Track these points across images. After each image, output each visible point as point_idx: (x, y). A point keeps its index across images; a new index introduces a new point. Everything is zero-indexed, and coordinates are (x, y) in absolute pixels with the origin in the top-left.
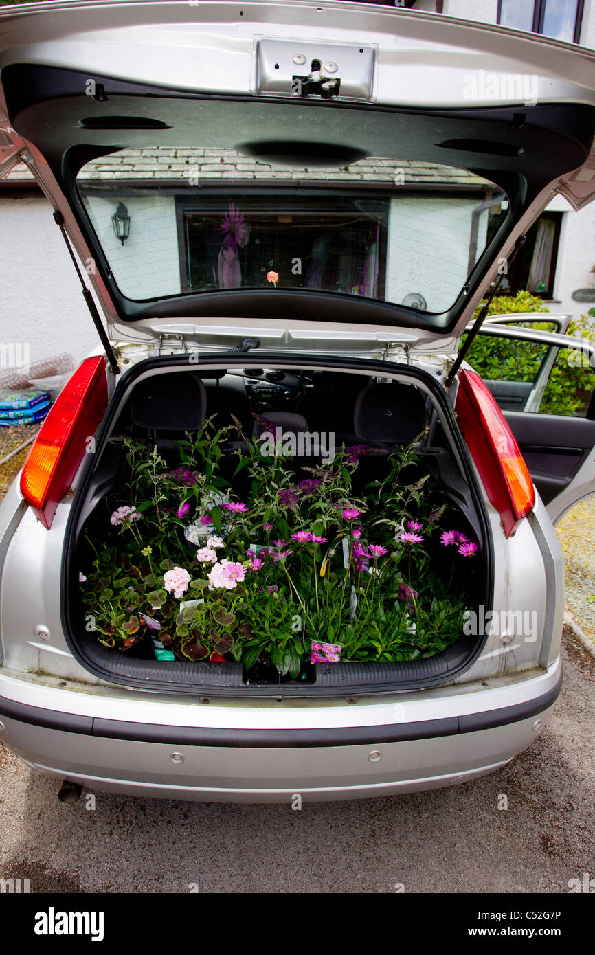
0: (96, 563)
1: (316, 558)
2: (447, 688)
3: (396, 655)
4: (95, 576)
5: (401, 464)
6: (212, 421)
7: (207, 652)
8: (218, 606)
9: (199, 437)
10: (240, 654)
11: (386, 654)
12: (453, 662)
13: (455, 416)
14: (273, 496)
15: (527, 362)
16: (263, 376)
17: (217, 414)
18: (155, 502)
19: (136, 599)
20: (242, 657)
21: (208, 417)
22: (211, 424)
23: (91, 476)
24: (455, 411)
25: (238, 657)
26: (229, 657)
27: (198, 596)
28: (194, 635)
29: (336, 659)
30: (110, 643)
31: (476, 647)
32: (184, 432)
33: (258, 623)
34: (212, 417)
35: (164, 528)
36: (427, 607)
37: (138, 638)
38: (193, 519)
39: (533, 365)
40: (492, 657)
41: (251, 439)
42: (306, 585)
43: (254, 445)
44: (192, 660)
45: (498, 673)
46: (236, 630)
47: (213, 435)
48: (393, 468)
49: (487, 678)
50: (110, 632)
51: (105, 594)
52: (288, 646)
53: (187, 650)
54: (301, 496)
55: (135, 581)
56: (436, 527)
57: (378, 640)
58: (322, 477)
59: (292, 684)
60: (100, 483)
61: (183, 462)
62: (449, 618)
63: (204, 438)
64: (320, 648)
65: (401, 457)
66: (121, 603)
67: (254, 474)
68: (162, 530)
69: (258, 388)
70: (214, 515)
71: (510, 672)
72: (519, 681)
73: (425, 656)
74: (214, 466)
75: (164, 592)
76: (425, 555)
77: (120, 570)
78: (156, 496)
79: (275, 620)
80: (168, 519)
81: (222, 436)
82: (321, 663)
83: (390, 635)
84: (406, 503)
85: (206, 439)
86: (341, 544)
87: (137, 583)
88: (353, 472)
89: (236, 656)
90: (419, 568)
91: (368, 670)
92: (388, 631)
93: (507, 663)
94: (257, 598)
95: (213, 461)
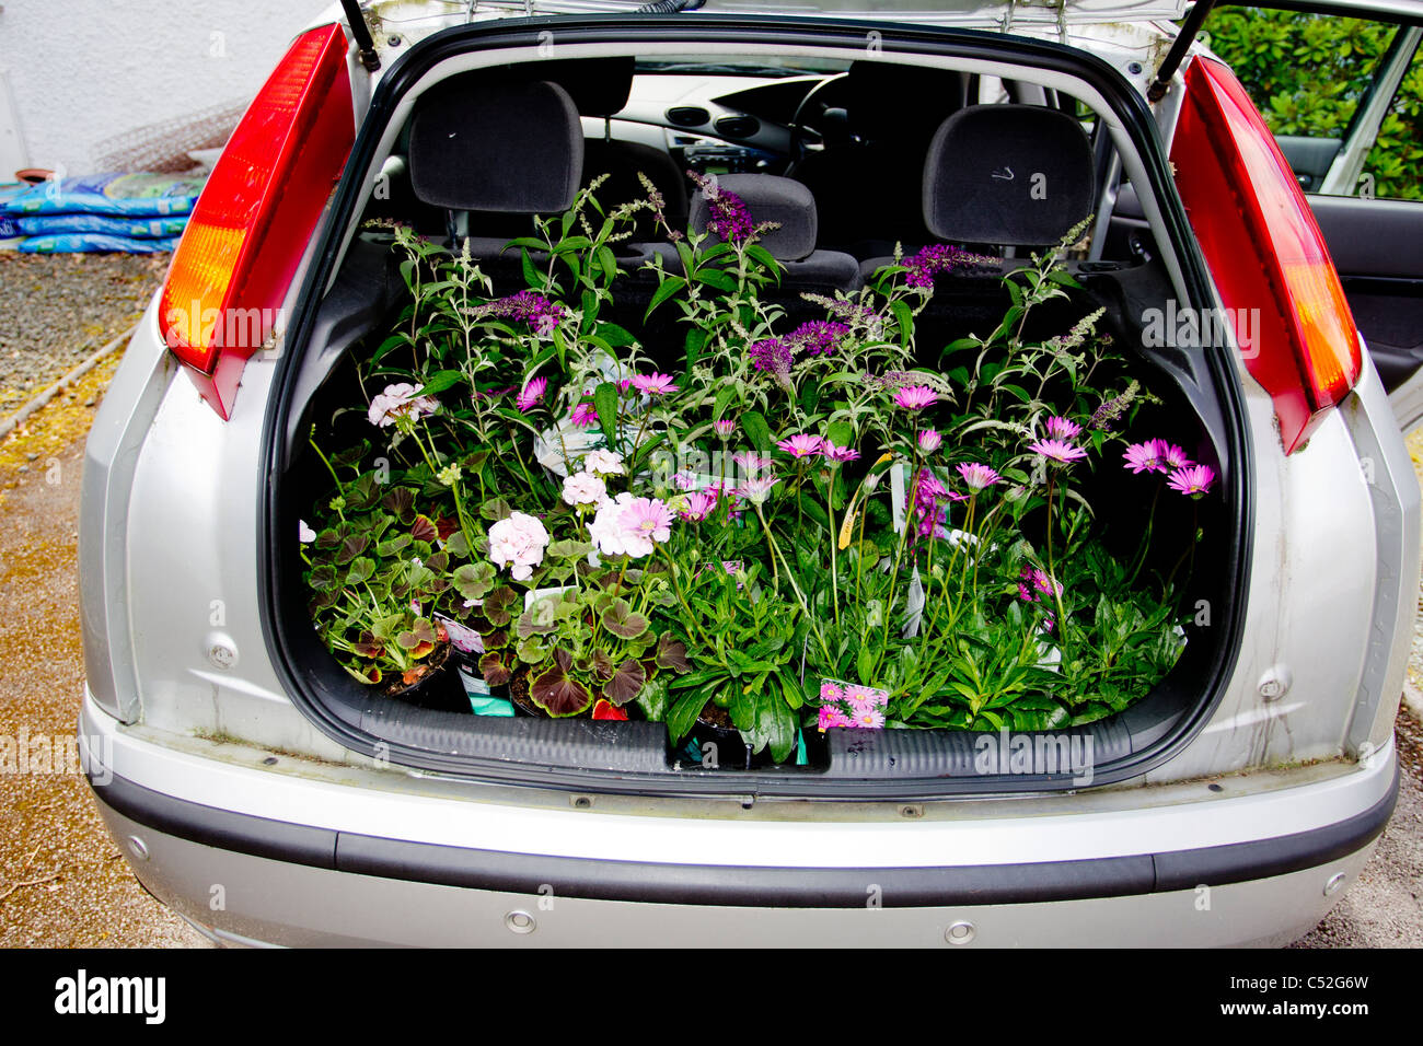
0: (338, 504)
1: (834, 502)
2: (1129, 793)
3: (1011, 717)
4: (335, 532)
5: (1031, 293)
6: (594, 193)
7: (586, 700)
8: (610, 598)
9: (566, 228)
10: (660, 706)
11: (991, 716)
12: (1144, 737)
13: (1172, 169)
14: (736, 359)
15: (1321, 102)
16: (710, 126)
17: (607, 175)
18: (467, 373)
19: (428, 583)
20: (664, 713)
21: (585, 184)
22: (593, 200)
23: (319, 302)
24: (1171, 160)
25: (654, 713)
26: (635, 712)
27: (566, 576)
28: (558, 661)
29: (877, 720)
30: (372, 675)
31: (1202, 702)
32: (529, 218)
33: (700, 639)
34: (595, 184)
35: (489, 435)
36: (1085, 616)
37: (432, 668)
38: (556, 415)
39: (1335, 111)
40: (1236, 728)
41: (684, 231)
42: (809, 562)
43: (691, 247)
44: (553, 716)
45: (1247, 766)
46: (651, 651)
47: (597, 226)
48: (1012, 304)
49: (1222, 776)
50: (371, 650)
51: (358, 569)
52: (766, 690)
53: (542, 692)
54: (800, 357)
55: (425, 546)
56: (1113, 436)
57: (971, 682)
58: (849, 318)
59: (777, 771)
60: (340, 318)
61: (530, 287)
62: (1137, 640)
63: (576, 230)
64: (839, 695)
65: (1032, 278)
66: (393, 591)
67: (691, 316)
68: (484, 438)
69: (697, 153)
70: (602, 404)
71: (1275, 764)
72: (1297, 784)
73: (1079, 721)
74: (601, 294)
75: (490, 566)
76: (1079, 504)
77: (390, 519)
78: (470, 359)
79: (738, 633)
80: (498, 413)
81: (619, 227)
82: (844, 729)
83: (998, 674)
84: (1043, 380)
85: (582, 232)
86: (887, 479)
87: (429, 550)
88: (919, 310)
89: (649, 710)
90: (1068, 531)
91: (947, 744)
92: (993, 665)
93: (1270, 744)
94: (698, 583)
95: (599, 283)
